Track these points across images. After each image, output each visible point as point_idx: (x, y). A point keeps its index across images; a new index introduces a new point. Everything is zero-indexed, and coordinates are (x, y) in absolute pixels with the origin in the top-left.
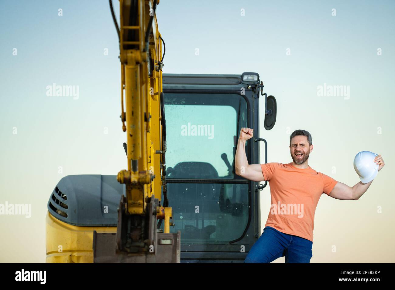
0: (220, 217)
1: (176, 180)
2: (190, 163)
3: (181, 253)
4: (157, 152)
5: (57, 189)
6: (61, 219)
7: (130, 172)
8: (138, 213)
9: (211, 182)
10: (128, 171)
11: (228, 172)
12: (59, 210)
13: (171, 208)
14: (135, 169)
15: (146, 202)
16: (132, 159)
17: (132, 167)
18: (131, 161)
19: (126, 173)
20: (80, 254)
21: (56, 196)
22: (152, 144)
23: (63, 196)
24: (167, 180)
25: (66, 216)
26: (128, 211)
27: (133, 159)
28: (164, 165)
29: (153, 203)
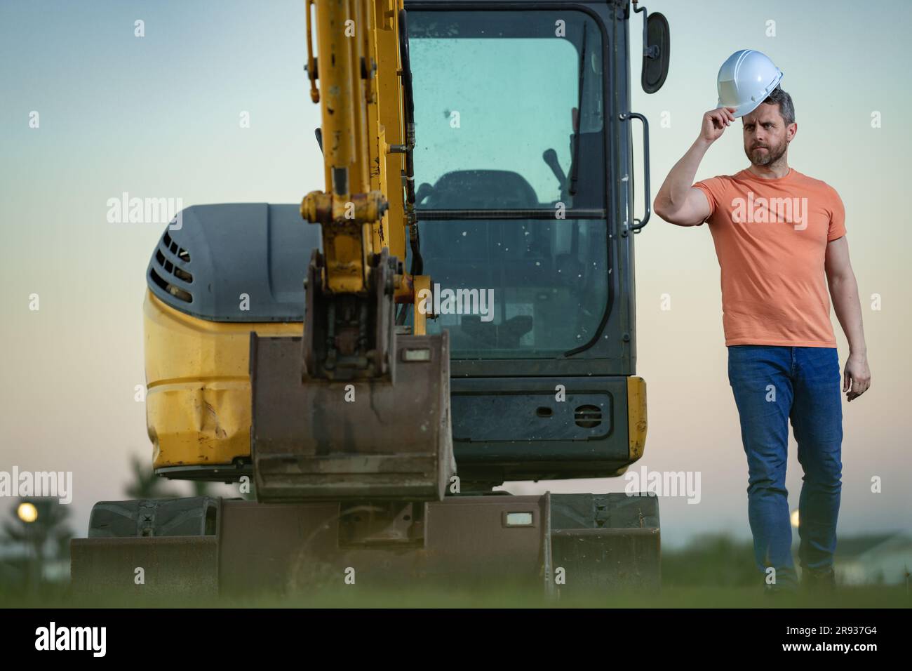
0: (543, 297)
1: (440, 214)
2: (471, 172)
3: (451, 382)
4: (393, 150)
5: (166, 238)
6: (177, 305)
7: (329, 196)
8: (350, 289)
9: (521, 216)
10: (326, 193)
11: (559, 192)
12: (174, 286)
13: (430, 276)
14: (341, 189)
15: (369, 264)
16: (333, 166)
17: (334, 185)
18: (333, 170)
19: (320, 199)
20: (223, 385)
21: (166, 252)
22: (381, 131)
23: (182, 254)
24: (417, 214)
25: (190, 300)
26: (327, 286)
27: (337, 167)
28: (412, 179)
29: (384, 265)
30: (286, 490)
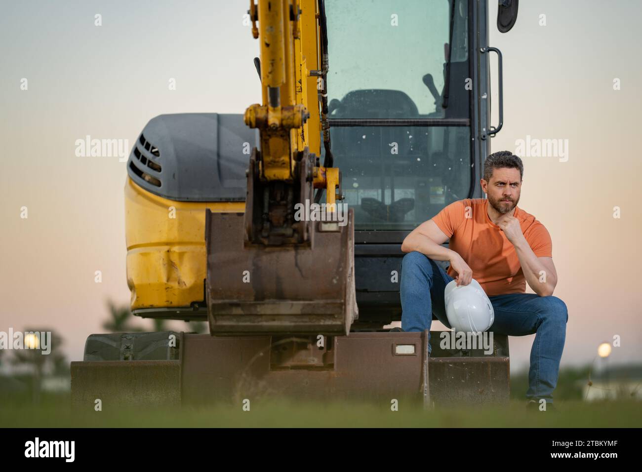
0: (422, 184)
1: (345, 122)
2: (369, 91)
3: (355, 248)
4: (313, 74)
5: (142, 139)
6: (151, 189)
7: (266, 108)
8: (280, 178)
9: (406, 124)
10: (263, 106)
11: (434, 106)
12: (147, 174)
13: (338, 169)
14: (274, 103)
15: (294, 159)
16: (269, 86)
17: (269, 100)
18: (268, 89)
19: (259, 110)
20: (184, 248)
21: (142, 149)
22: (303, 60)
23: (153, 151)
24: (330, 122)
25: (159, 185)
26: (263, 175)
27: (271, 86)
28: (325, 96)
29: (306, 160)
30: (232, 327)
